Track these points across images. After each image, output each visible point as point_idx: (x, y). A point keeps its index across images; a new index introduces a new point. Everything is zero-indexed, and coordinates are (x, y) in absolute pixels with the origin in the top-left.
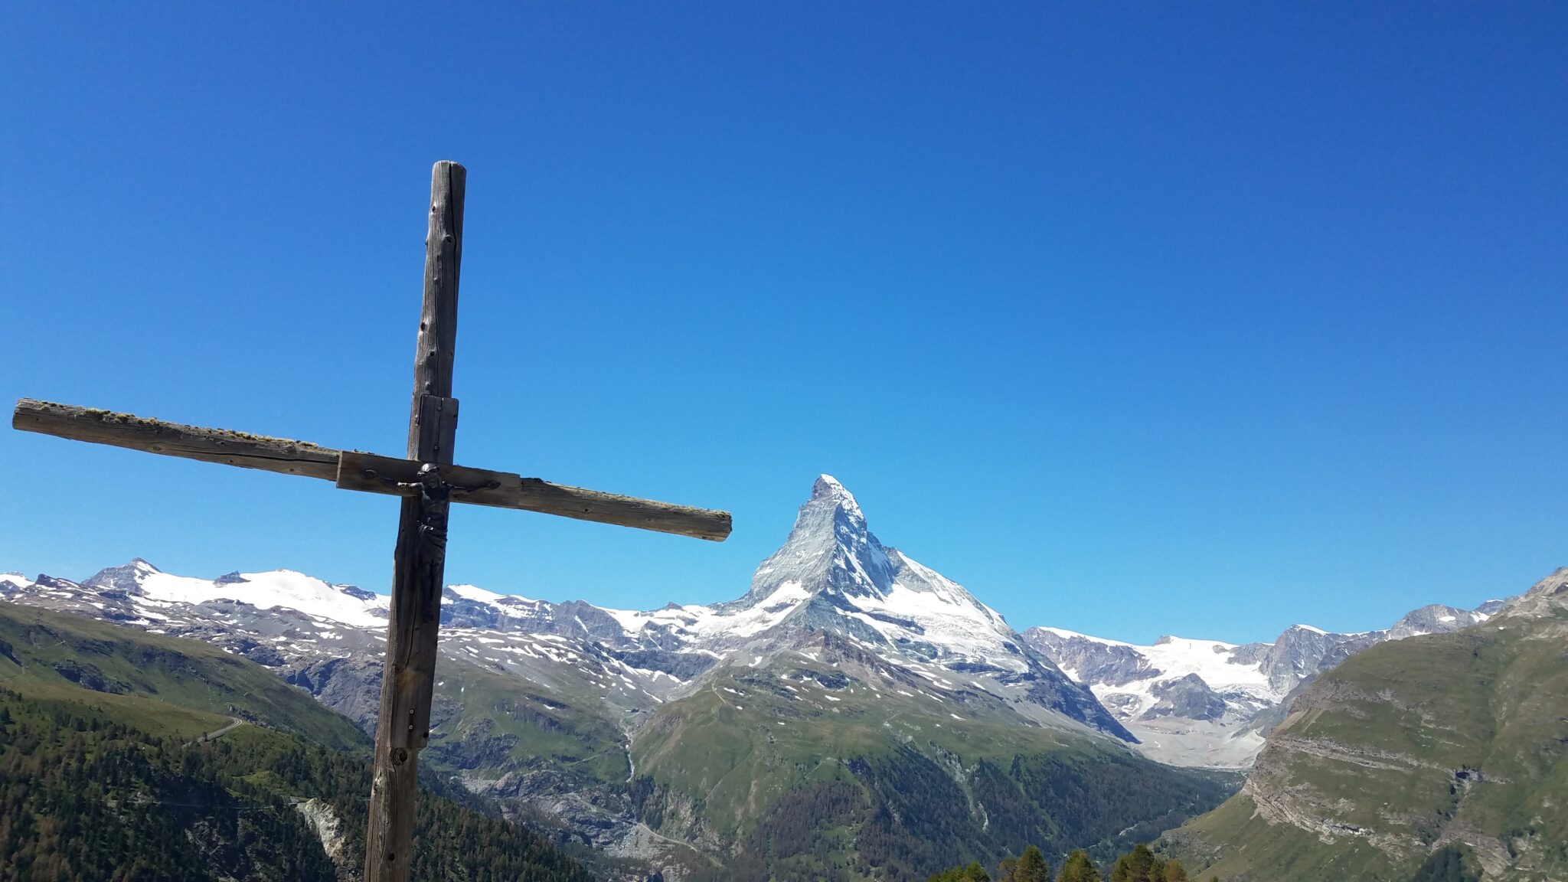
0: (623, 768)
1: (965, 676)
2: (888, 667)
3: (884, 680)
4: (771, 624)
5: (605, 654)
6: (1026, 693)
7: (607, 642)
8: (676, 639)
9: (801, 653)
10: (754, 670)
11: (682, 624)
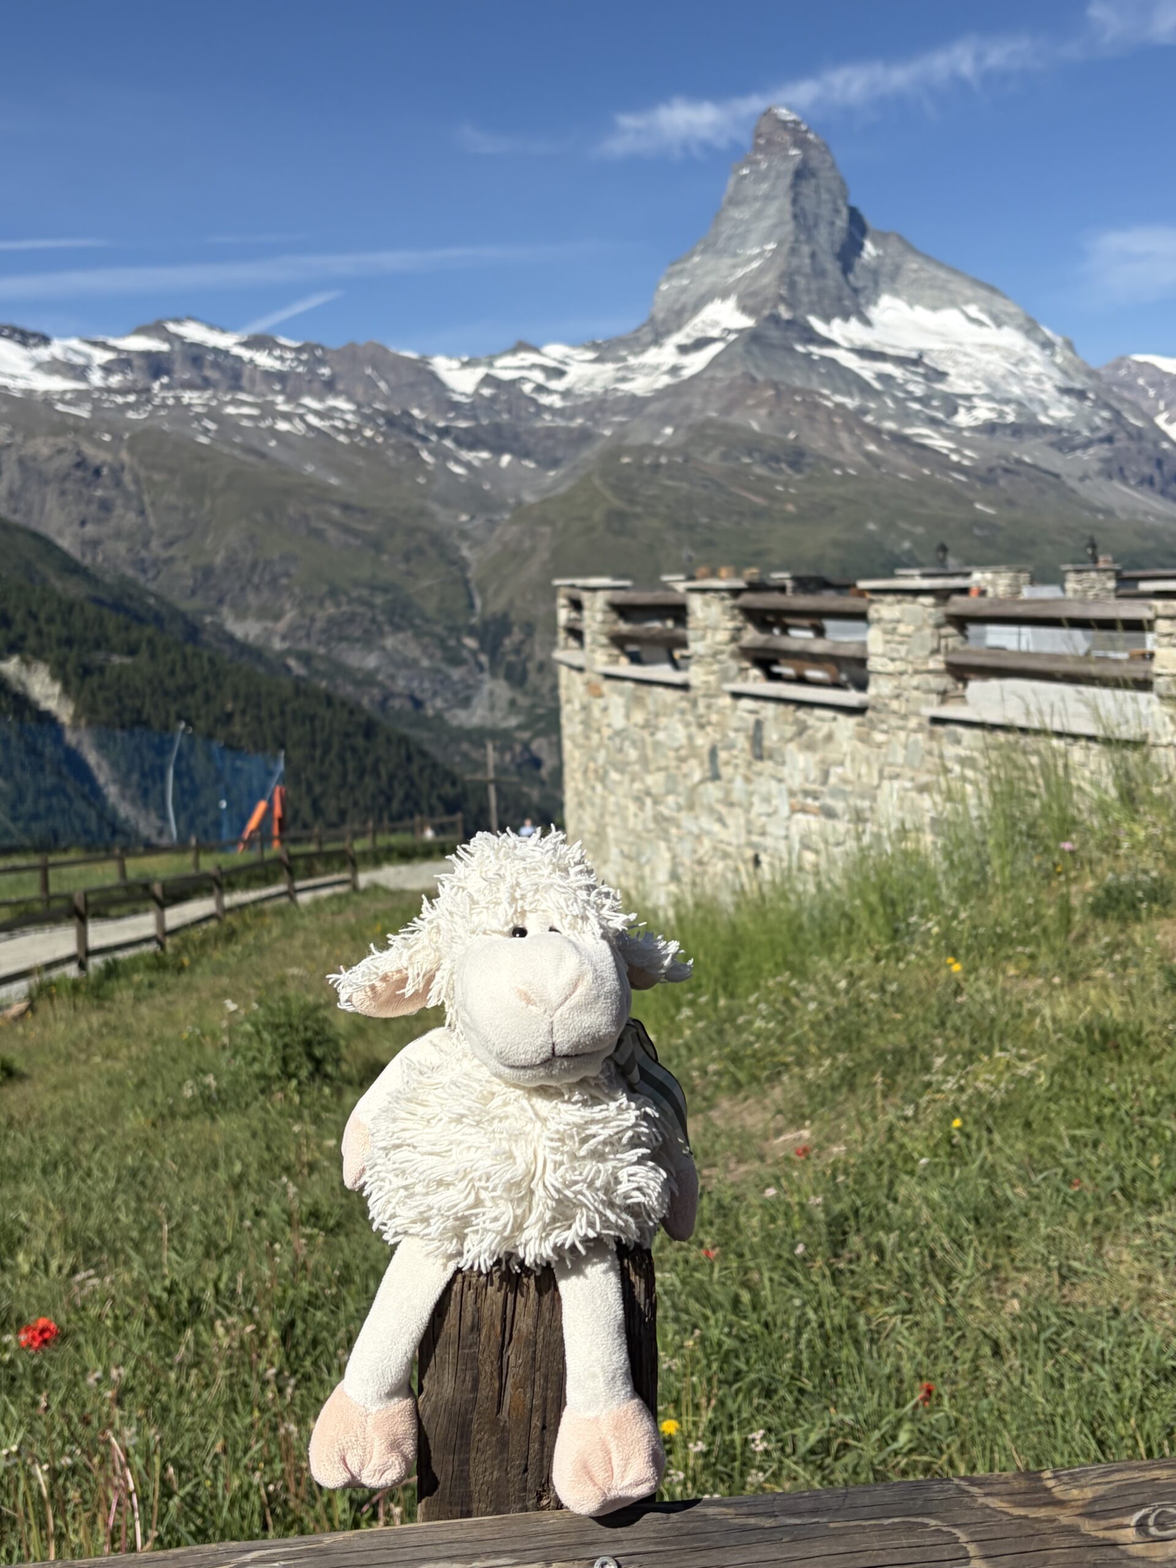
0: (463, 602)
1: (1002, 443)
2: (875, 433)
3: (868, 455)
4: (686, 373)
5: (421, 430)
6: (1097, 466)
7: (422, 408)
8: (534, 401)
9: (735, 418)
10: (661, 450)
11: (539, 377)
